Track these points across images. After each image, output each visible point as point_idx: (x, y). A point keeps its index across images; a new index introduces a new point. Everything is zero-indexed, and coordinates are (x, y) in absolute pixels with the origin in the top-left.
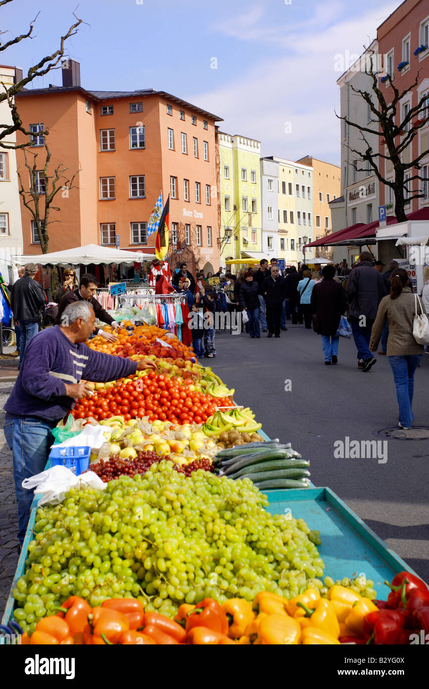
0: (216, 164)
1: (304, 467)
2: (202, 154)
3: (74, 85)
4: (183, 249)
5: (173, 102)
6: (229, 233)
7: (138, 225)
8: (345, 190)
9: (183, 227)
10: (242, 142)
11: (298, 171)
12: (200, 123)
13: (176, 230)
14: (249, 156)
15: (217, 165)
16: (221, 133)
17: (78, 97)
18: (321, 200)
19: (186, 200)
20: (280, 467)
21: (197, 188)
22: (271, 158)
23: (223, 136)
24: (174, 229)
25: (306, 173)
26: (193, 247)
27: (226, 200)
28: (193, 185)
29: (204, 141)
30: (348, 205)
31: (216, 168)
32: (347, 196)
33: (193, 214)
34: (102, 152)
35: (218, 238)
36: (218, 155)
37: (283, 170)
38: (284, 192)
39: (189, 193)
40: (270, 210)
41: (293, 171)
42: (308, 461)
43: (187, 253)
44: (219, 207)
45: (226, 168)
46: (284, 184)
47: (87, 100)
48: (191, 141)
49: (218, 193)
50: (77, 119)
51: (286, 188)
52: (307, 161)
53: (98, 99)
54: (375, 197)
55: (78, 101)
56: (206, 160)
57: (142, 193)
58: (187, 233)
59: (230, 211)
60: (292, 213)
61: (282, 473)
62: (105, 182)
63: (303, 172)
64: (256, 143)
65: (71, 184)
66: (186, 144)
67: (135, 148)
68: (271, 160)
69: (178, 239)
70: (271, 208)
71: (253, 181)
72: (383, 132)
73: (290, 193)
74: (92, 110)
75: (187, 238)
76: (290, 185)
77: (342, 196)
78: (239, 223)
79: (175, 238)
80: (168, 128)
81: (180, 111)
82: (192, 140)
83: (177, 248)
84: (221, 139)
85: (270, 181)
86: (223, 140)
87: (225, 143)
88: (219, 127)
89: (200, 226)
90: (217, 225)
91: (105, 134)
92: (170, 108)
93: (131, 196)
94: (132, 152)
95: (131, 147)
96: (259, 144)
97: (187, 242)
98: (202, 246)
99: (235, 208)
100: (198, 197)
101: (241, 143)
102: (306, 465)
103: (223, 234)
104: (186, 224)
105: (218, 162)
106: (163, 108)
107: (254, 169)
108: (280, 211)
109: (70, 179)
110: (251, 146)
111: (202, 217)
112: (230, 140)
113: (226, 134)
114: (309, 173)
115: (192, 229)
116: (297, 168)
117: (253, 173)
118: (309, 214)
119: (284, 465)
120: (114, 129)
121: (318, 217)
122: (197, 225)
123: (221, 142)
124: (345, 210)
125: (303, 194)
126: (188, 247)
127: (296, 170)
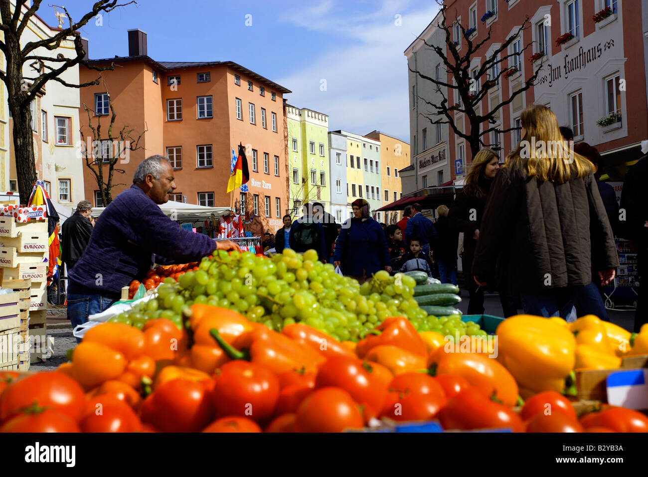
0: (284, 136)
1: (453, 292)
2: (270, 125)
3: (141, 54)
4: (252, 219)
5: (241, 72)
6: (298, 205)
7: (205, 195)
8: (415, 158)
9: (251, 198)
10: (310, 115)
11: (366, 146)
12: (268, 95)
13: (244, 200)
14: (317, 130)
15: (286, 137)
16: (289, 106)
17: (145, 66)
18: (389, 174)
19: (255, 170)
20: (420, 293)
21: (266, 159)
22: (339, 132)
23: (290, 108)
24: (242, 199)
25: (374, 148)
26: (262, 218)
27: (295, 172)
28: (261, 157)
29: (272, 112)
30: (419, 173)
31: (285, 140)
32: (417, 164)
33: (262, 185)
34: (169, 121)
35: (287, 210)
36: (286, 128)
37: (351, 144)
38: (352, 166)
39: (257, 163)
40: (338, 183)
41: (361, 145)
42: (456, 285)
43: (255, 224)
44: (288, 179)
45: (295, 141)
46: (352, 157)
47: (153, 70)
48: (259, 112)
49: (286, 165)
50: (143, 88)
51: (354, 162)
52: (375, 135)
53: (165, 69)
54: (446, 163)
55: (144, 70)
56: (275, 131)
57: (210, 163)
58: (255, 203)
59: (298, 184)
60: (360, 187)
61: (424, 299)
62: (171, 152)
63: (371, 146)
64: (323, 117)
65: (137, 145)
66: (254, 114)
67: (202, 117)
68: (338, 134)
69: (246, 208)
70: (339, 181)
71: (322, 154)
72: (457, 85)
73: (359, 167)
74: (159, 79)
75: (256, 209)
76: (358, 159)
77: (412, 164)
78: (308, 195)
79: (243, 208)
80: (236, 98)
81: (248, 82)
82: (261, 111)
83: (246, 218)
84: (289, 112)
85: (338, 154)
86: (291, 113)
87: (293, 117)
88: (287, 100)
89: (269, 197)
90: (286, 197)
91: (172, 104)
92: (238, 78)
93: (198, 165)
94: (198, 122)
95: (198, 116)
96: (327, 118)
97: (256, 213)
98: (270, 217)
99: (304, 181)
100: (266, 167)
101: (308, 116)
102: (454, 289)
103: (291, 206)
104: (254, 195)
105: (286, 135)
106: (231, 78)
107: (322, 142)
108: (349, 185)
109: (136, 140)
110: (319, 119)
111: (270, 188)
112: (297, 113)
113: (294, 107)
114: (377, 148)
115: (260, 200)
116: (365, 143)
117: (321, 146)
118: (378, 188)
119: (425, 290)
120: (181, 98)
121: (386, 192)
122: (266, 196)
123: (289, 115)
124: (415, 179)
125: (372, 169)
126: (256, 218)
127: (364, 144)
